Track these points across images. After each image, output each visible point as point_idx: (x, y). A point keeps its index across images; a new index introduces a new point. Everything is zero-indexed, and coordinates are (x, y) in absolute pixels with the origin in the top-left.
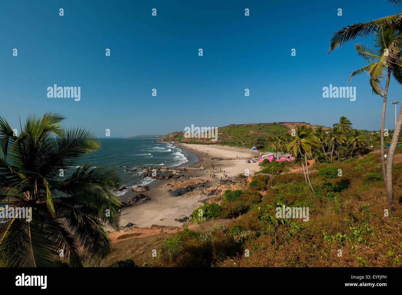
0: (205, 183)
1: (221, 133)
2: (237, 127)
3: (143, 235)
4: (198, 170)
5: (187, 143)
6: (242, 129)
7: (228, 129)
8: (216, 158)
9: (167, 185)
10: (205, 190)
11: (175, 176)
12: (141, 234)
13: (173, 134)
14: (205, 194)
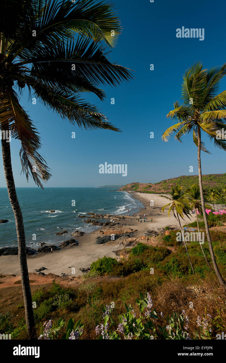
0: (133, 232)
1: (172, 184)
2: (188, 178)
3: (36, 283)
4: (134, 219)
5: (141, 192)
6: (192, 179)
7: (179, 180)
8: (158, 207)
9: (100, 232)
10: (124, 240)
11: (111, 223)
12: (35, 281)
13: (130, 184)
14: (123, 244)
